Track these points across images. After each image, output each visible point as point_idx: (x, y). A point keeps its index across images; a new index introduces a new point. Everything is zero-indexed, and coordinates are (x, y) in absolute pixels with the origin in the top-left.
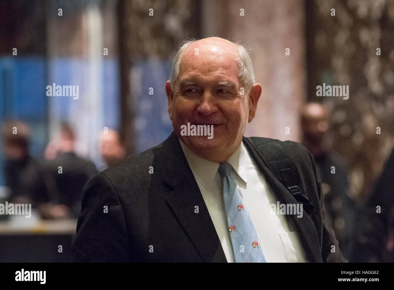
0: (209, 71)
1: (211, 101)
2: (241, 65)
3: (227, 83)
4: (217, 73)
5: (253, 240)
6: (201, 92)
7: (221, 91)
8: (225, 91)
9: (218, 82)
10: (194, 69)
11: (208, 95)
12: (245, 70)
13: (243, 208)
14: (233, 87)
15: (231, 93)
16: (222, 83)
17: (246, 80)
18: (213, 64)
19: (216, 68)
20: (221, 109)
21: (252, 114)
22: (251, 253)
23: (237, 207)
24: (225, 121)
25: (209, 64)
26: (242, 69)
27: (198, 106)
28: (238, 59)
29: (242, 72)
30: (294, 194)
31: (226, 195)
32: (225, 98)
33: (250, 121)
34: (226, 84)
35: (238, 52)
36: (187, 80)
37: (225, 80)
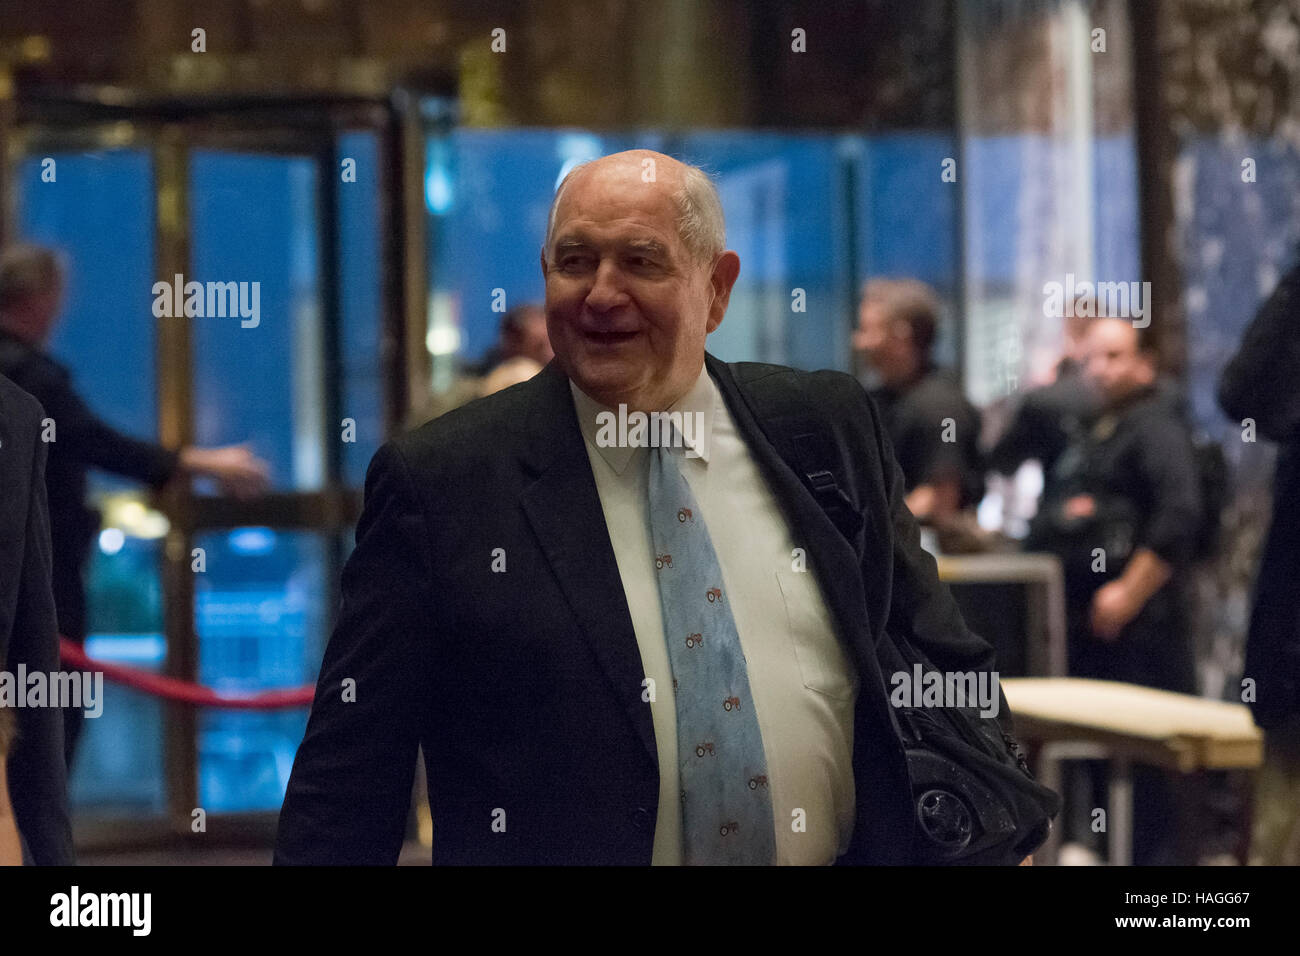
0: (612, 217)
1: (612, 281)
2: (685, 207)
3: (648, 242)
4: (627, 222)
5: (709, 586)
6: (595, 264)
7: (638, 261)
8: (645, 262)
9: (629, 240)
10: (581, 214)
11: (606, 268)
12: (696, 220)
13: (690, 516)
14: (663, 252)
15: (657, 265)
16: (637, 243)
17: (697, 240)
18: (620, 204)
19: (626, 211)
20: (636, 302)
21: (716, 315)
22: (702, 615)
23: (676, 514)
24: (646, 324)
25: (612, 202)
26: (690, 215)
27: (588, 292)
28: (680, 194)
29: (686, 222)
30: (819, 488)
31: (654, 487)
32: (646, 276)
33: (710, 329)
34: (646, 245)
35: (682, 180)
36: (566, 236)
37: (645, 236)
